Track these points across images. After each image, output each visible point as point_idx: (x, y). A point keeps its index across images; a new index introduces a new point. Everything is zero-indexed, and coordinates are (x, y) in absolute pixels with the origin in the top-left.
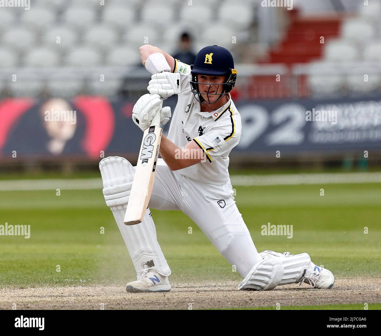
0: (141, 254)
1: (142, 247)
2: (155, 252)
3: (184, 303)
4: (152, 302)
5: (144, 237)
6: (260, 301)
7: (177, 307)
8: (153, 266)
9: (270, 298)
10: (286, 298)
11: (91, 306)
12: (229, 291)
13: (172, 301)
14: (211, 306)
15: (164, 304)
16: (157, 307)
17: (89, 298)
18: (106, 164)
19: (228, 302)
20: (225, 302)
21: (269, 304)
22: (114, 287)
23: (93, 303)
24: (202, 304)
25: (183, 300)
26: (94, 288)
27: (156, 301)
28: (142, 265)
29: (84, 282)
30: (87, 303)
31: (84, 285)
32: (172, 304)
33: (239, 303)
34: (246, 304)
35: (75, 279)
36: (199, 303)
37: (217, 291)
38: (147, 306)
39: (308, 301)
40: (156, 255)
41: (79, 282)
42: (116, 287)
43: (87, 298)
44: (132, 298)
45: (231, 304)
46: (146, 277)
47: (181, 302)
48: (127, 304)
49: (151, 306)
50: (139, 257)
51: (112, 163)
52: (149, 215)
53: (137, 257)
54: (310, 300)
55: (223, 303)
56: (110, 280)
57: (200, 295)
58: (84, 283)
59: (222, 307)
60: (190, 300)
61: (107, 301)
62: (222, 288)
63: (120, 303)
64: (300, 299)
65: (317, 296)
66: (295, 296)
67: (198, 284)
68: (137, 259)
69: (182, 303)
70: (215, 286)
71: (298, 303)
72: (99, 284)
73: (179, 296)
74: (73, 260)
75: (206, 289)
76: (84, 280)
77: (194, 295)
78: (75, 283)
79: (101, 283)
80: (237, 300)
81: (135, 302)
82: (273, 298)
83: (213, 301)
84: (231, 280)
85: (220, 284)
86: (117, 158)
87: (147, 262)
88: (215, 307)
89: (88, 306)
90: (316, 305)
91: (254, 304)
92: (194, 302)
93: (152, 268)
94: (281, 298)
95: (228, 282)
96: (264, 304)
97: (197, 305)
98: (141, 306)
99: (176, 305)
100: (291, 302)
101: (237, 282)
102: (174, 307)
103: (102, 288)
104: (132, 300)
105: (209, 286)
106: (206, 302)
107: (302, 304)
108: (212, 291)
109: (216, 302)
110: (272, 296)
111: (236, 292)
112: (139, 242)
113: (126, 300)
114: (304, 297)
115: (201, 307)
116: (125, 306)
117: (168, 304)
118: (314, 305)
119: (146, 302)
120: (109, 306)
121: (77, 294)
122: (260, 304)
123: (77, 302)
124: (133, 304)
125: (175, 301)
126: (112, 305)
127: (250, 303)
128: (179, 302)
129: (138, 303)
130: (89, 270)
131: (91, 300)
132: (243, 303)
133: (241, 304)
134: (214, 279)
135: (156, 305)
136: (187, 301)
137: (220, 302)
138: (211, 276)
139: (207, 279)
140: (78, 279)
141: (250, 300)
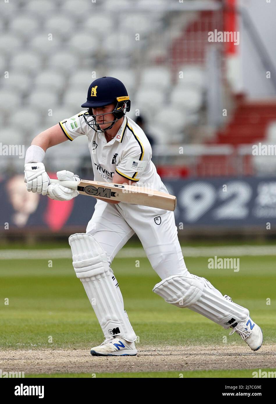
0: (108, 322)
1: (109, 315)
2: (120, 320)
3: (125, 367)
4: (96, 365)
5: (110, 306)
6: (195, 365)
7: (118, 370)
8: (119, 333)
9: (205, 362)
10: (219, 362)
11: (39, 369)
12: (167, 355)
13: (114, 365)
14: (150, 370)
15: (106, 367)
16: (100, 370)
17: (38, 361)
18: (74, 240)
19: (165, 365)
20: (162, 366)
21: (203, 368)
22: (62, 351)
23: (41, 366)
24: (141, 367)
25: (124, 364)
26: (43, 352)
27: (99, 365)
28: (109, 332)
29: (34, 345)
30: (35, 366)
31: (34, 349)
32: (113, 367)
33: (176, 367)
34: (182, 368)
35: (27, 343)
36: (139, 367)
37: (156, 355)
38: (90, 369)
39: (239, 365)
40: (122, 323)
41: (29, 346)
42: (63, 351)
43: (36, 361)
44: (77, 361)
45: (168, 368)
46: (111, 342)
47: (122, 365)
48: (72, 367)
49: (94, 369)
50: (106, 324)
51: (79, 239)
52: (116, 285)
53: (104, 324)
54: (241, 365)
55: (161, 366)
56: (58, 344)
57: (140, 358)
58: (34, 347)
59: (159, 370)
60: (131, 364)
61: (54, 364)
62: (161, 353)
63: (66, 366)
64: (232, 363)
65: (248, 361)
66: (227, 361)
67: (139, 349)
68: (104, 326)
69: (122, 367)
70: (155, 351)
71: (229, 367)
72: (48, 347)
73: (121, 360)
74: (26, 326)
75: (146, 353)
76: (34, 344)
77: (134, 359)
78: (26, 347)
79: (50, 347)
80: (174, 363)
81: (80, 366)
82: (207, 362)
83: (151, 365)
84: (169, 345)
85: (159, 349)
86: (83, 234)
87: (113, 329)
88: (153, 370)
89: (36, 368)
90: (246, 369)
91: (189, 368)
92: (134, 365)
93: (118, 334)
94: (215, 362)
95: (167, 347)
96: (198, 367)
97: (137, 368)
98: (85, 368)
99: (118, 368)
100: (224, 366)
101: (175, 347)
102: (116, 370)
103: (51, 351)
104: (77, 363)
105: (149, 351)
106: (145, 366)
107: (234, 368)
108: (152, 355)
109: (154, 365)
110: (206, 361)
111: (173, 356)
112: (105, 311)
113: (72, 363)
114: (236, 362)
115: (140, 370)
116: (70, 369)
117: (110, 367)
118: (245, 369)
119: (89, 365)
120: (56, 369)
121: (27, 357)
122: (194, 367)
123: (26, 364)
124: (78, 367)
125: (116, 365)
126: (59, 367)
127: (185, 367)
128: (120, 365)
129: (83, 366)
130: (40, 335)
131: (39, 363)
132: (179, 366)
133: (177, 368)
134: (154, 344)
135: (99, 368)
136: (127, 364)
137: (158, 365)
138: (152, 342)
139: (147, 344)
140: (29, 343)
141: (185, 364)
